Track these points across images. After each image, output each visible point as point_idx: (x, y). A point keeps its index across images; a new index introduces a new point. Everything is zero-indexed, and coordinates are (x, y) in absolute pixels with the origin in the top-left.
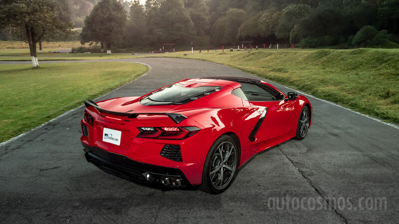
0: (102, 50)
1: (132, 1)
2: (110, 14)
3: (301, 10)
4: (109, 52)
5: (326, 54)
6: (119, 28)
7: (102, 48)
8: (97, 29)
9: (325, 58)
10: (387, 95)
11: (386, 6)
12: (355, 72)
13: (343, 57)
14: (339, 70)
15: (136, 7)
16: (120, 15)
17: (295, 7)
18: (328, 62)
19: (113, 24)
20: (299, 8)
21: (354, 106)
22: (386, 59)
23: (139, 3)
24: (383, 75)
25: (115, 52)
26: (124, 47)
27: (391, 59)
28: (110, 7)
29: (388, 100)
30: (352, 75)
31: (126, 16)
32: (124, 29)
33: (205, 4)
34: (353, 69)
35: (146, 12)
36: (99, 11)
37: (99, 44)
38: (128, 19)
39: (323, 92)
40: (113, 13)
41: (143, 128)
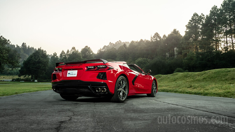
0: (32, 80)
1: (51, 55)
2: (39, 59)
3: (145, 61)
4: (36, 81)
5: (160, 77)
6: (44, 67)
7: (32, 78)
8: (31, 67)
9: (160, 79)
10: (191, 87)
11: (186, 60)
12: (175, 82)
13: (168, 77)
14: (167, 82)
15: (54, 56)
16: (45, 61)
17: (142, 60)
18: (161, 80)
19: (40, 65)
20: (144, 60)
21: (176, 92)
22: (188, 76)
23: (56, 55)
24: (188, 82)
25: (39, 81)
26: (45, 79)
27: (191, 75)
28: (40, 56)
29: (191, 88)
30: (173, 83)
31: (49, 61)
32: (47, 68)
33: (94, 57)
34: (174, 81)
35: (60, 60)
36: (33, 58)
37: (30, 77)
38: (49, 63)
39: (161, 89)
40: (41, 59)
41: (88, 67)
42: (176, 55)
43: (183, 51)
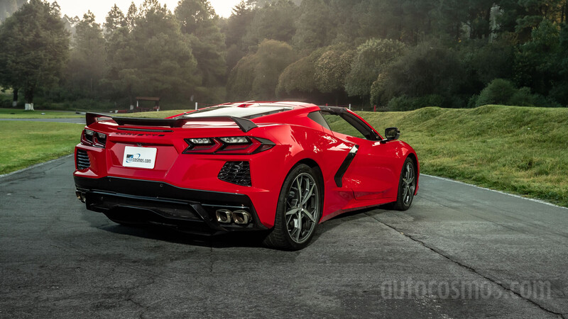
0: (15, 104)
1: (77, 17)
2: (37, 35)
3: (390, 50)
4: (29, 106)
5: (433, 115)
6: (54, 62)
7: (16, 98)
8: (9, 61)
9: (432, 121)
10: (530, 165)
11: (528, 49)
12: (480, 139)
13: (461, 118)
14: (455, 137)
15: (87, 26)
16: (56, 40)
17: (379, 44)
18: (437, 126)
19: (41, 53)
20: (386, 46)
21: (480, 181)
22: (526, 119)
23: (93, 20)
24: (523, 142)
25: (39, 108)
26: (59, 99)
27: (535, 119)
28: (37, 23)
29: (529, 172)
30: (476, 143)
31: (68, 41)
32: (63, 65)
33: (219, 29)
34: (478, 134)
35: (107, 36)
36: (16, 29)
37: (10, 91)
38: (71, 47)
39: (433, 166)
40: (43, 34)
41: (192, 140)
42: (496, 31)
43: (518, 20)
